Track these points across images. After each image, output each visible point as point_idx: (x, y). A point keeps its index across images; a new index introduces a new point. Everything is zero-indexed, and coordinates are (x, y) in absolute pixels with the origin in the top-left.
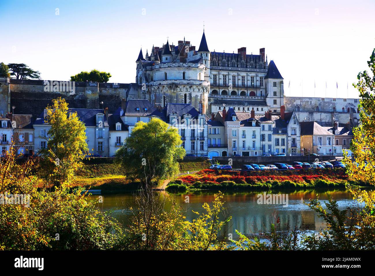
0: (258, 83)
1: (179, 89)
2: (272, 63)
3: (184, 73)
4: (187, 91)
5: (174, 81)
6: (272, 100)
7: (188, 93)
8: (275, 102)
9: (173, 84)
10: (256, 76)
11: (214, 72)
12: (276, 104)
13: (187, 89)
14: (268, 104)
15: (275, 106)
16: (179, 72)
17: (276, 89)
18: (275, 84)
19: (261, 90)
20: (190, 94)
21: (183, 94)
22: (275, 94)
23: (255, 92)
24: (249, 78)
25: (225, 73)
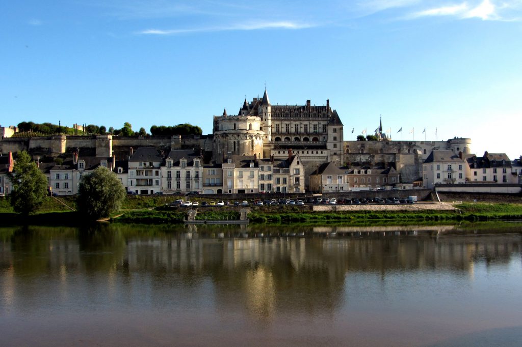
0: (321, 130)
1: (229, 138)
2: (335, 111)
3: (235, 125)
4: (235, 139)
5: (224, 132)
6: (332, 145)
7: (236, 141)
8: (335, 146)
9: (224, 133)
10: (319, 124)
11: (277, 122)
12: (336, 147)
13: (235, 137)
14: (328, 147)
15: (335, 149)
16: (230, 124)
17: (336, 134)
18: (335, 131)
19: (323, 136)
20: (238, 142)
21: (232, 142)
22: (335, 139)
23: (318, 137)
24: (312, 126)
25: (288, 122)
